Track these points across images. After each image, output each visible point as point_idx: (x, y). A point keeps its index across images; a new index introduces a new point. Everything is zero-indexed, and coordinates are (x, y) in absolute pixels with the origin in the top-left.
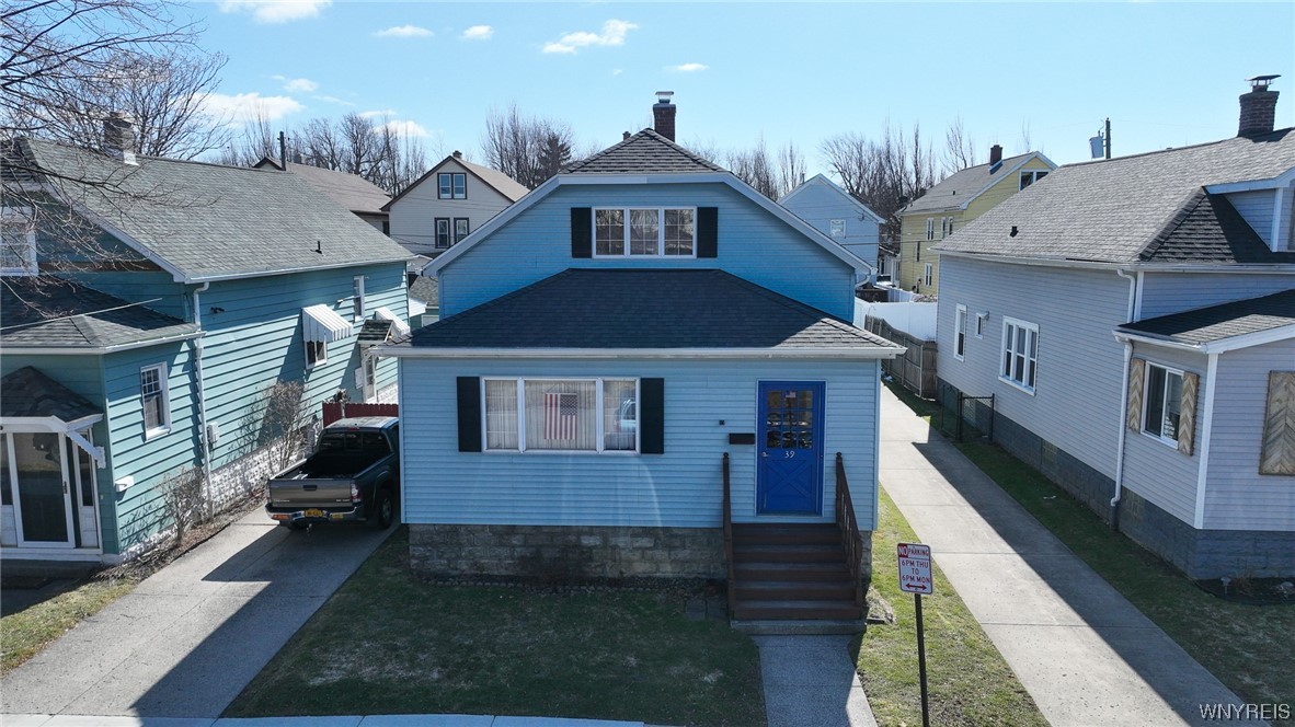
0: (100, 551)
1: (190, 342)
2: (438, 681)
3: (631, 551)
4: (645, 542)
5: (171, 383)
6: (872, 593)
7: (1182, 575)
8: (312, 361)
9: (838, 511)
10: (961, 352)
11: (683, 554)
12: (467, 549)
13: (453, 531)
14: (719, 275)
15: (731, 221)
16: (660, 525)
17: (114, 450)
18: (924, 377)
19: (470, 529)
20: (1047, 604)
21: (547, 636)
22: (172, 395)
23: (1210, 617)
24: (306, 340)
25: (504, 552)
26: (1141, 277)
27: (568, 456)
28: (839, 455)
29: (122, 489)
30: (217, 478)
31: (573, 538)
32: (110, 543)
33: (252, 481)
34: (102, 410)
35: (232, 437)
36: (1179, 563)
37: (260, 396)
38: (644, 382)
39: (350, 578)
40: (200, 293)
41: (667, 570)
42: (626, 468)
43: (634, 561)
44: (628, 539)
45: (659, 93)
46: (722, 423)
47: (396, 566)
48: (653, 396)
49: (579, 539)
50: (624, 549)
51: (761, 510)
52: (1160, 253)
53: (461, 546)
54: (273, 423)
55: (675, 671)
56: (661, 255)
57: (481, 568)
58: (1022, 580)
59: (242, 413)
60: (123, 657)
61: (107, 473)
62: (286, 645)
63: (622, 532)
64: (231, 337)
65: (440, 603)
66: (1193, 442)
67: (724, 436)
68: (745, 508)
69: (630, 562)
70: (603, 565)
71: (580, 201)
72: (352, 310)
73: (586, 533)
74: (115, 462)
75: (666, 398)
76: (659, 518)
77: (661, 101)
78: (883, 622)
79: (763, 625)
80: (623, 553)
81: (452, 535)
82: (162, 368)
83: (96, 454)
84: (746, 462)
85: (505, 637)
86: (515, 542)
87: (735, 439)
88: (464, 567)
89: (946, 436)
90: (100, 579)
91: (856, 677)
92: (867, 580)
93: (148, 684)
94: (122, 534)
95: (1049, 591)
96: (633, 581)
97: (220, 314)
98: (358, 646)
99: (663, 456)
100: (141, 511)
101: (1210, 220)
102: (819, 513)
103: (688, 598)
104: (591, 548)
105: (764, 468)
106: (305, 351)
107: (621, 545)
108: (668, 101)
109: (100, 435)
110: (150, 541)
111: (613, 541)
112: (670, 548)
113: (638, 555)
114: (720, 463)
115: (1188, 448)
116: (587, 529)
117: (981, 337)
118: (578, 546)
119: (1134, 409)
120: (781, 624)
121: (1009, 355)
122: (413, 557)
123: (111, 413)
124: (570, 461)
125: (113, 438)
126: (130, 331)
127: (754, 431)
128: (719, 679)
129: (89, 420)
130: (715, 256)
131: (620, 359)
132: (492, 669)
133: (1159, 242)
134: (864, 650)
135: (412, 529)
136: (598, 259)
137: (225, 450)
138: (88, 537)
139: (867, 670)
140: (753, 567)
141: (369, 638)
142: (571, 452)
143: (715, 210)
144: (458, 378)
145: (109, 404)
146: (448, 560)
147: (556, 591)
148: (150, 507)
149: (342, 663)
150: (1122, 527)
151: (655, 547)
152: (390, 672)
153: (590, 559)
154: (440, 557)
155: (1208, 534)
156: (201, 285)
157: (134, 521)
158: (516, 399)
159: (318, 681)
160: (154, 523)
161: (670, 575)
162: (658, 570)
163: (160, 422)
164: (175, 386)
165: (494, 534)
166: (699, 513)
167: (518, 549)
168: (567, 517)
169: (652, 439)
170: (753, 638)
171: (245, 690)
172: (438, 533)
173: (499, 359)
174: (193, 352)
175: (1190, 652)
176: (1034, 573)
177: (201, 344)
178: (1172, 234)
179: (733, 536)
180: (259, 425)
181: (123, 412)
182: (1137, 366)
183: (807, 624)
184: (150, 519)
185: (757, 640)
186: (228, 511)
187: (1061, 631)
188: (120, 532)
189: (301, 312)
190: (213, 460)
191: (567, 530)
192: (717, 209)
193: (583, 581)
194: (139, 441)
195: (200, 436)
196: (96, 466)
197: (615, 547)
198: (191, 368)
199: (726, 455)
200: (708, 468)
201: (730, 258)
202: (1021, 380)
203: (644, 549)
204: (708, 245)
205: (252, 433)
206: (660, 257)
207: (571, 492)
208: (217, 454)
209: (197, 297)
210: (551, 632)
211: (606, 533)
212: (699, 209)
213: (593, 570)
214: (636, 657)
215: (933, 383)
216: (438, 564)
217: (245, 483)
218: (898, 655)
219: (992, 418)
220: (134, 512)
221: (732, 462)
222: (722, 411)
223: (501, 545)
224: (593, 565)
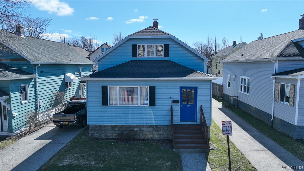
0: (8, 132)
1: (35, 79)
2: (94, 165)
3: (147, 132)
4: (151, 129)
5: (29, 89)
6: (210, 142)
7: (292, 138)
8: (68, 87)
9: (201, 121)
10: (229, 86)
11: (160, 133)
12: (104, 131)
13: (100, 126)
14: (169, 61)
15: (172, 47)
16: (155, 125)
17: (12, 105)
18: (220, 93)
19: (105, 126)
20: (257, 145)
21: (124, 153)
22: (29, 92)
23: (301, 148)
24: (66, 81)
25: (114, 132)
26: (277, 61)
27: (130, 107)
28: (201, 106)
29: (14, 116)
30: (41, 115)
31: (131, 128)
32: (11, 130)
33: (50, 116)
34: (9, 95)
35: (46, 105)
36: (291, 135)
37: (53, 95)
38: (150, 87)
39: (73, 139)
40: (38, 67)
41: (156, 137)
42: (146, 110)
43: (148, 134)
44: (146, 129)
45: (154, 19)
46: (171, 98)
47: (85, 136)
48: (152, 90)
49: (133, 129)
50: (145, 131)
51: (181, 121)
52: (282, 55)
53: (102, 130)
54: (57, 102)
55: (158, 162)
56: (155, 56)
57: (108, 136)
58: (250, 140)
59: (48, 99)
60: (9, 159)
61: (10, 112)
62: (54, 156)
63: (145, 127)
64: (46, 79)
65: (96, 145)
66: (294, 103)
67: (171, 101)
68: (177, 120)
69: (147, 135)
70: (139, 136)
71: (134, 43)
72: (78, 75)
73: (135, 127)
74: (12, 109)
75: (156, 91)
76: (154, 123)
77: (155, 21)
78: (214, 150)
79: (182, 150)
80: (145, 132)
81: (100, 128)
82: (27, 85)
83: (7, 106)
84: (177, 108)
85: (113, 153)
86: (116, 130)
87: (174, 102)
88: (103, 136)
89: (226, 106)
90: (7, 139)
91: (208, 164)
92: (209, 139)
93: (15, 166)
94: (14, 128)
95: (257, 142)
96: (148, 140)
97: (43, 73)
98: (73, 156)
99: (155, 106)
100: (20, 122)
101: (294, 48)
102: (196, 121)
103: (162, 144)
104: (136, 131)
105: (182, 110)
106: (66, 85)
107: (144, 130)
108: (156, 21)
109: (8, 101)
110: (22, 130)
111: (142, 129)
112: (157, 131)
113: (149, 133)
114: (170, 108)
115: (292, 104)
116: (135, 126)
117: (234, 82)
118: (133, 130)
119: (277, 95)
120: (187, 150)
121: (242, 85)
122: (90, 133)
123: (12, 96)
124: (131, 108)
125: (12, 102)
126: (17, 75)
127: (179, 100)
128: (171, 165)
129: (6, 97)
131: (144, 81)
132: (109, 161)
133: (282, 53)
134: (209, 157)
135: (90, 126)
136: (139, 57)
137: (44, 108)
138: (5, 129)
139: (211, 162)
140: (179, 135)
141: (76, 154)
142: (131, 105)
143: (168, 45)
144: (102, 86)
145: (11, 93)
146: (99, 134)
147: (127, 142)
148: (22, 121)
149: (68, 160)
150: (274, 126)
151: (153, 131)
152: (81, 162)
153: (136, 134)
154: (97, 134)
155: (299, 127)
156: (38, 65)
157: (17, 124)
158: (117, 92)
159: (61, 165)
160: (23, 125)
161: (157, 138)
162: (154, 137)
163: (26, 99)
164: (30, 90)
165: (111, 127)
166: (165, 122)
167: (117, 131)
168: (130, 123)
169: (152, 102)
170: (179, 154)
171: (41, 167)
172: (96, 127)
173: (112, 81)
174: (35, 82)
175: (298, 157)
176: (252, 138)
177: (37, 80)
178: (285, 51)
179: (173, 127)
180: (53, 102)
181: (15, 96)
182: (277, 84)
183: (194, 150)
184: (22, 124)
185: (180, 154)
186: (44, 123)
187: (262, 152)
188: (13, 127)
189: (65, 75)
190: (40, 110)
191: (130, 126)
192: (169, 45)
193: (134, 140)
194: (20, 104)
195: (37, 104)
196: (7, 110)
197: (143, 131)
198: (35, 86)
199: (172, 106)
200: (167, 110)
201: (172, 57)
202: (245, 92)
203: (150, 131)
204: (167, 54)
205: (51, 104)
206: (154, 57)
207: (131, 116)
208: (41, 109)
209: (37, 68)
210: (125, 152)
211: (141, 127)
212: (164, 45)
213: (137, 137)
214: (148, 158)
215: (222, 95)
216: (96, 135)
217: (49, 117)
218: (218, 158)
219: (238, 102)
220: (18, 122)
221: (173, 108)
222: (171, 94)
223: (113, 130)
224: (137, 135)
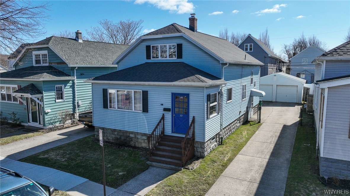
1: (73, 81)
2: (62, 161)
3: (141, 140)
4: (144, 138)
5: (65, 90)
6: (198, 161)
12: (106, 134)
15: (186, 48)
16: (148, 133)
17: (45, 103)
19: (106, 129)
20: (254, 174)
22: (65, 93)
25: (113, 136)
26: (325, 62)
27: (126, 111)
28: (194, 117)
29: (46, 112)
31: (128, 134)
32: (44, 124)
34: (42, 93)
35: (87, 105)
38: (143, 92)
42: (140, 116)
43: (142, 143)
44: (141, 136)
45: (191, 14)
46: (162, 105)
48: (145, 94)
50: (139, 139)
51: (172, 132)
52: (332, 53)
56: (168, 58)
57: (109, 140)
61: (44, 108)
63: (139, 134)
67: (163, 109)
70: (135, 143)
74: (45, 106)
75: (149, 96)
76: (147, 131)
77: (192, 17)
78: (189, 169)
80: (139, 140)
82: (63, 86)
83: (41, 104)
84: (169, 116)
86: (116, 134)
87: (165, 110)
88: (105, 139)
90: (38, 131)
94: (46, 122)
95: (261, 171)
97: (83, 76)
99: (148, 113)
100: (54, 118)
104: (132, 138)
105: (174, 119)
107: (139, 138)
109: (42, 100)
110: (56, 125)
111: (137, 136)
114: (161, 116)
116: (131, 132)
118: (129, 136)
120: (159, 164)
122: (95, 135)
123: (44, 95)
124: (127, 113)
125: (45, 100)
126: (51, 76)
127: (171, 108)
129: (39, 96)
130: (182, 58)
135: (95, 127)
136: (152, 60)
137: (84, 108)
138: (41, 122)
142: (127, 110)
143: (181, 44)
144: (103, 89)
145: (44, 92)
147: (119, 147)
148: (57, 118)
149: (51, 154)
152: (56, 158)
153: (132, 141)
156: (76, 67)
157: (51, 120)
158: (115, 95)
159: (41, 157)
160: (58, 122)
163: (62, 98)
164: (67, 91)
165: (111, 131)
167: (116, 136)
168: (126, 129)
169: (145, 109)
173: (109, 84)
174: (74, 83)
176: (265, 165)
177: (76, 81)
181: (49, 96)
183: (166, 165)
184: (56, 120)
185: (151, 167)
187: (245, 183)
190: (79, 110)
191: (127, 132)
193: (129, 146)
194: (54, 102)
195: (75, 103)
197: (138, 138)
198: (73, 87)
199: (163, 114)
201: (186, 59)
203: (144, 140)
204: (180, 55)
207: (128, 121)
208: (80, 108)
209: (75, 70)
211: (136, 134)
212: (177, 44)
213: (132, 143)
214: (111, 165)
220: (51, 118)
221: (165, 117)
222: (162, 101)
223: (113, 134)
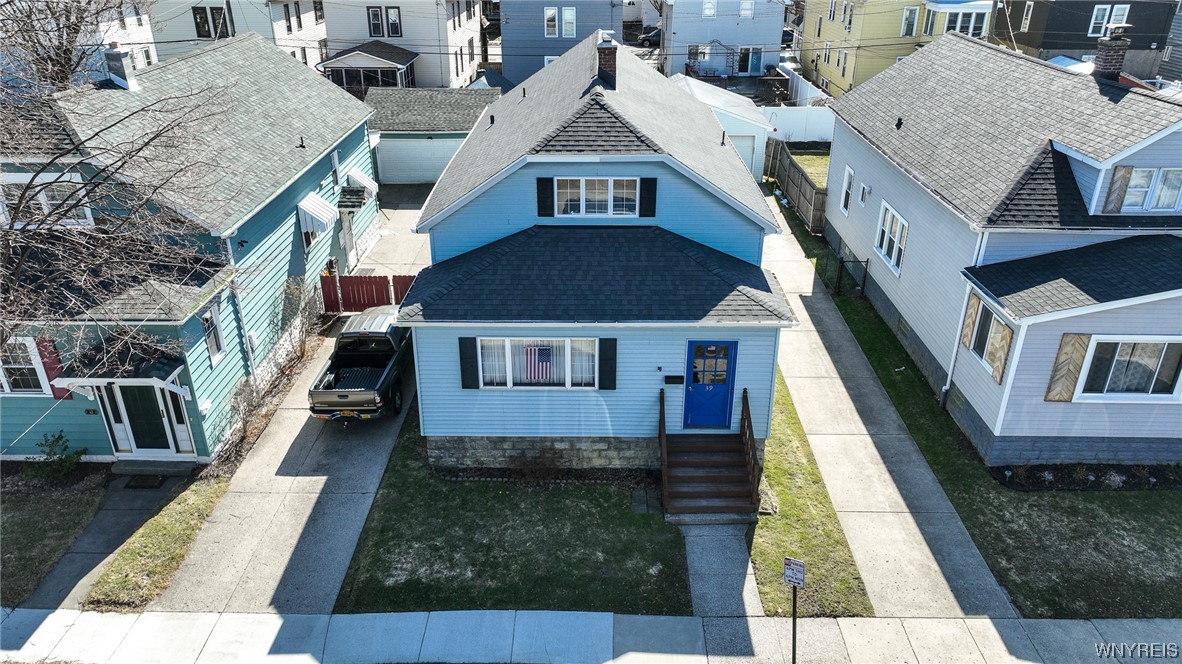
0: (195, 455)
2: (472, 579)
3: (591, 452)
4: (603, 446)
5: (221, 317)
6: (764, 485)
8: (309, 243)
9: (742, 426)
11: (628, 454)
12: (471, 451)
13: (461, 440)
14: (660, 233)
15: (667, 187)
16: (612, 435)
17: (196, 385)
18: (814, 216)
19: (472, 439)
20: (886, 492)
21: (538, 531)
22: (223, 326)
23: (991, 504)
24: (304, 231)
25: (498, 453)
26: (986, 238)
28: (745, 391)
29: (204, 410)
30: (259, 370)
31: (549, 444)
32: (203, 450)
33: (281, 360)
34: (184, 361)
35: (264, 335)
36: (981, 451)
37: (277, 294)
38: (602, 341)
39: (385, 472)
41: (617, 464)
42: (589, 399)
43: (593, 458)
44: (589, 444)
46: (660, 369)
47: (417, 460)
48: (608, 348)
49: (553, 445)
50: (586, 451)
51: (686, 425)
52: (1004, 216)
53: (466, 450)
54: (290, 306)
55: (630, 564)
56: (610, 214)
57: (482, 463)
58: (870, 465)
59: (268, 313)
60: (248, 559)
61: (193, 404)
62: (358, 544)
63: (584, 440)
64: (254, 258)
66: (1002, 376)
67: (661, 378)
68: (675, 424)
69: (590, 459)
70: (570, 461)
71: (544, 173)
72: (332, 185)
73: (558, 441)
74: (197, 394)
75: (618, 352)
76: (611, 431)
78: (769, 514)
79: (687, 518)
80: (585, 453)
81: (459, 443)
82: (214, 311)
83: (183, 393)
84: (677, 395)
85: (510, 534)
86: (505, 447)
87: (670, 380)
88: (469, 463)
89: (827, 286)
90: (202, 479)
91: (750, 565)
92: (761, 470)
93: (274, 584)
94: (209, 442)
95: (887, 476)
96: (593, 470)
97: (246, 245)
98: (410, 547)
99: (615, 391)
100: (218, 421)
101: (1049, 179)
102: (729, 427)
103: (633, 488)
104: (561, 450)
105: (688, 396)
106: (303, 239)
107: (584, 448)
108: (610, 41)
109: (184, 379)
110: (226, 438)
111: (578, 446)
112: (619, 449)
113: (596, 454)
114: (658, 395)
115: (998, 380)
116: (559, 439)
117: (862, 204)
118: (552, 449)
119: (967, 331)
120: (700, 517)
121: (883, 232)
122: (431, 457)
123: (190, 360)
124: (546, 394)
125: (194, 376)
127: (683, 374)
128: (660, 571)
129: (177, 373)
130: (654, 216)
131: (583, 328)
132: (507, 567)
133: (1005, 203)
134: (757, 540)
135: (429, 439)
136: (559, 218)
137: (262, 347)
138: (184, 445)
139: (759, 560)
141: (418, 539)
142: (547, 388)
143: (654, 181)
144: (460, 338)
145: (187, 354)
146: (458, 459)
147: (538, 485)
148: (223, 414)
149: (403, 563)
151: (609, 449)
152: (438, 572)
153: (561, 457)
154: (450, 457)
155: (1003, 439)
157: (215, 429)
158: (505, 365)
159: (390, 582)
160: (226, 424)
161: (618, 467)
162: (610, 463)
163: (219, 349)
164: (224, 317)
165: (490, 442)
166: (646, 428)
167: (509, 451)
168: (544, 431)
169: (608, 379)
170: (680, 527)
171: (342, 588)
172: (449, 442)
173: (491, 328)
175: (973, 536)
176: (879, 457)
178: (1018, 194)
179: (665, 441)
180: (280, 317)
181: (196, 356)
182: (974, 301)
183: (718, 516)
184: (223, 424)
185: (682, 528)
186: (270, 392)
187: (890, 518)
188: (208, 441)
189: (297, 208)
190: (255, 359)
191: (544, 439)
192: (655, 179)
194: (209, 371)
195: (245, 346)
196: (185, 400)
197: (579, 450)
198: (232, 297)
199: (662, 390)
200: (650, 399)
201: (664, 218)
202: (891, 258)
203: (600, 451)
204: (648, 207)
205: (277, 325)
207: (547, 415)
208: (257, 353)
209: (230, 244)
210: (541, 528)
211: (572, 441)
212: (642, 179)
213: (564, 464)
214: (603, 552)
215: (821, 221)
216: (450, 461)
217: (277, 365)
218: (779, 547)
219: (865, 277)
220: (214, 423)
221: (667, 395)
222: (659, 360)
223: (496, 448)
224: (563, 461)
